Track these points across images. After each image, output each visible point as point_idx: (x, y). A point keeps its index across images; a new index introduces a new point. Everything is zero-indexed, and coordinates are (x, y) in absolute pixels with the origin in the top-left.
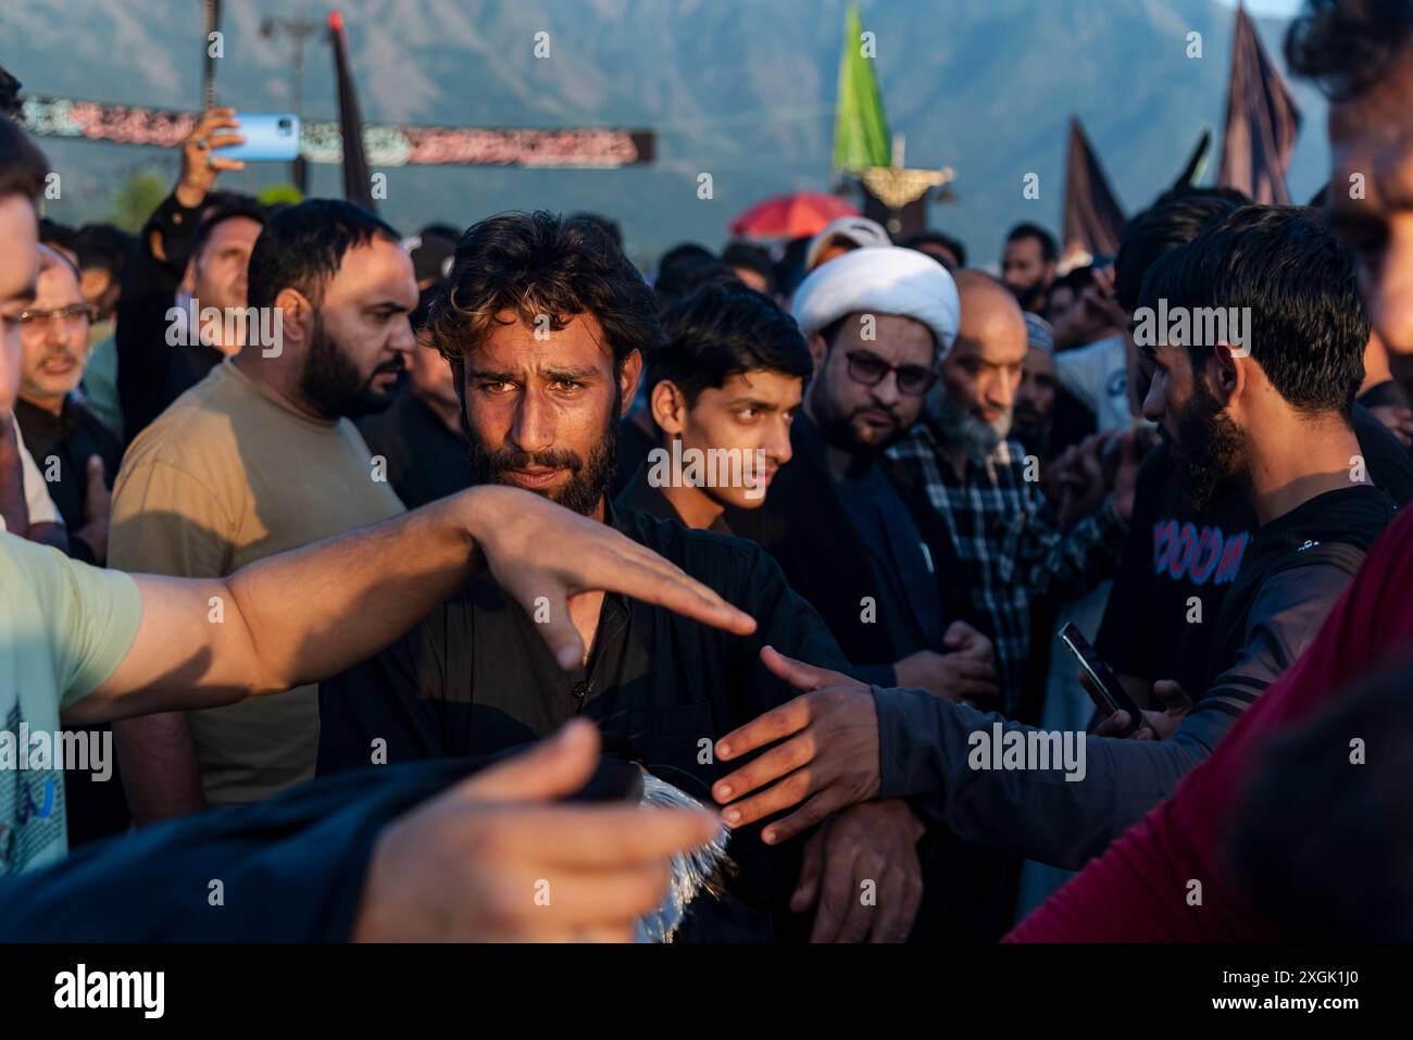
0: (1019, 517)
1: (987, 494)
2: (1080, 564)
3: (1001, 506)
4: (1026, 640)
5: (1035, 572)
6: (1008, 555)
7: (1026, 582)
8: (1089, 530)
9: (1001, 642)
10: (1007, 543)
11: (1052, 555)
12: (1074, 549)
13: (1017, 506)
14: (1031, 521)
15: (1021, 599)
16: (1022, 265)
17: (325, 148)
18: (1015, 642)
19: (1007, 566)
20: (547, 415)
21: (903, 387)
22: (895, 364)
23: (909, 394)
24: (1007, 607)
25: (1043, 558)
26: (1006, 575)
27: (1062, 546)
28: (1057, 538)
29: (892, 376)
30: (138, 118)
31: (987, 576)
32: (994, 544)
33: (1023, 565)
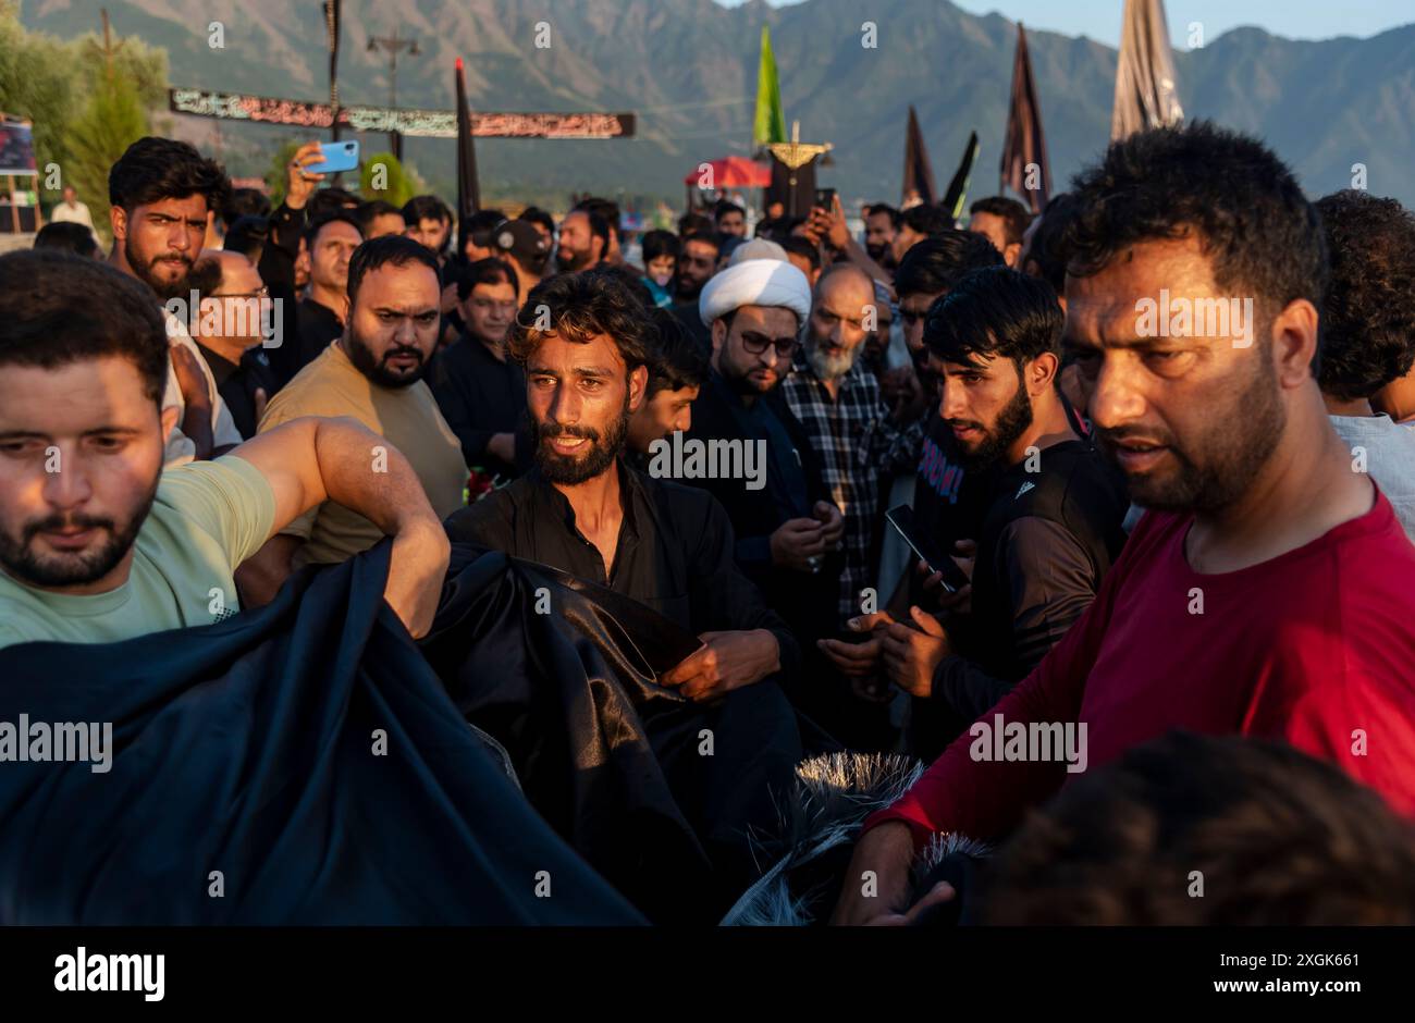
0: (872, 422)
1: (851, 408)
2: (911, 453)
3: (860, 416)
4: (875, 502)
5: (883, 457)
6: (864, 448)
7: (876, 464)
8: (916, 431)
9: (857, 504)
10: (863, 440)
11: (893, 446)
12: (907, 443)
13: (870, 415)
14: (879, 425)
15: (872, 476)
16: (879, 231)
17: (413, 127)
18: (867, 504)
19: (863, 454)
20: (576, 401)
21: (781, 353)
22: (774, 339)
23: (784, 357)
24: (862, 481)
25: (888, 448)
26: (862, 461)
27: (899, 440)
28: (897, 435)
29: (772, 347)
30: (285, 106)
31: (849, 462)
32: (855, 441)
33: (874, 454)
